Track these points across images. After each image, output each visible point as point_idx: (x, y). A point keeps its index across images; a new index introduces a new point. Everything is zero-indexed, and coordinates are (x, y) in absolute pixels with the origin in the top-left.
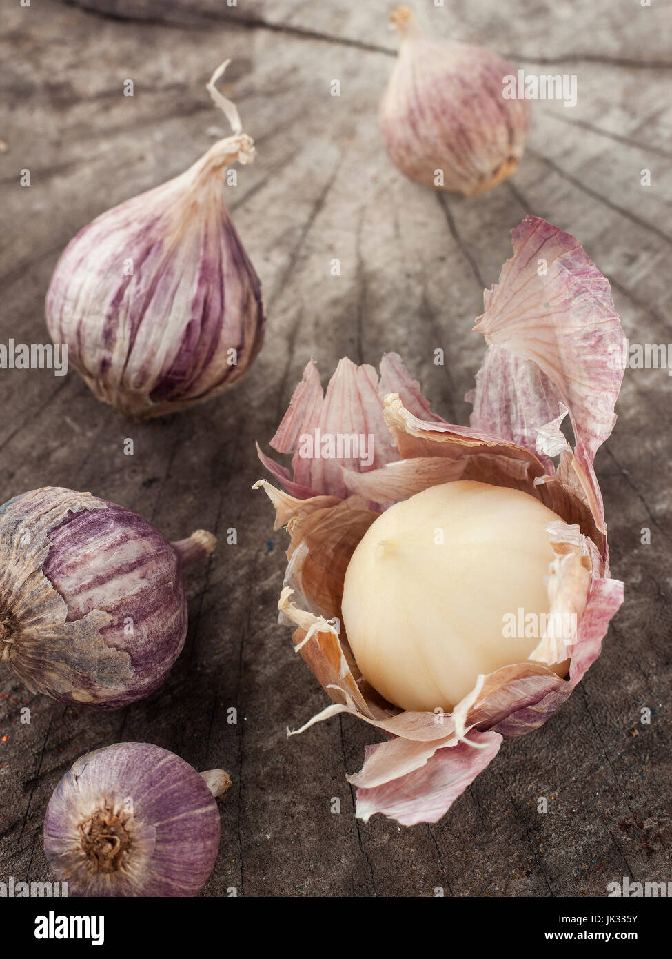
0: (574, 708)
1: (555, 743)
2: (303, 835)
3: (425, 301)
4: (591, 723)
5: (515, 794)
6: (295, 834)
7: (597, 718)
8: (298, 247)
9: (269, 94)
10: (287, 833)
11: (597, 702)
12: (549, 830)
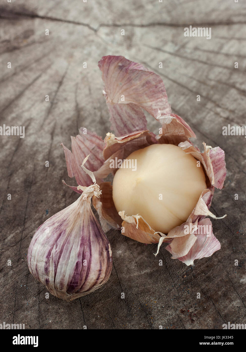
0: (162, 268)
1: (156, 281)
2: (63, 320)
3: (101, 117)
4: (168, 274)
5: (141, 301)
6: (60, 320)
7: (171, 271)
8: (53, 100)
9: (41, 43)
10: (57, 320)
11: (171, 265)
12: (154, 314)
